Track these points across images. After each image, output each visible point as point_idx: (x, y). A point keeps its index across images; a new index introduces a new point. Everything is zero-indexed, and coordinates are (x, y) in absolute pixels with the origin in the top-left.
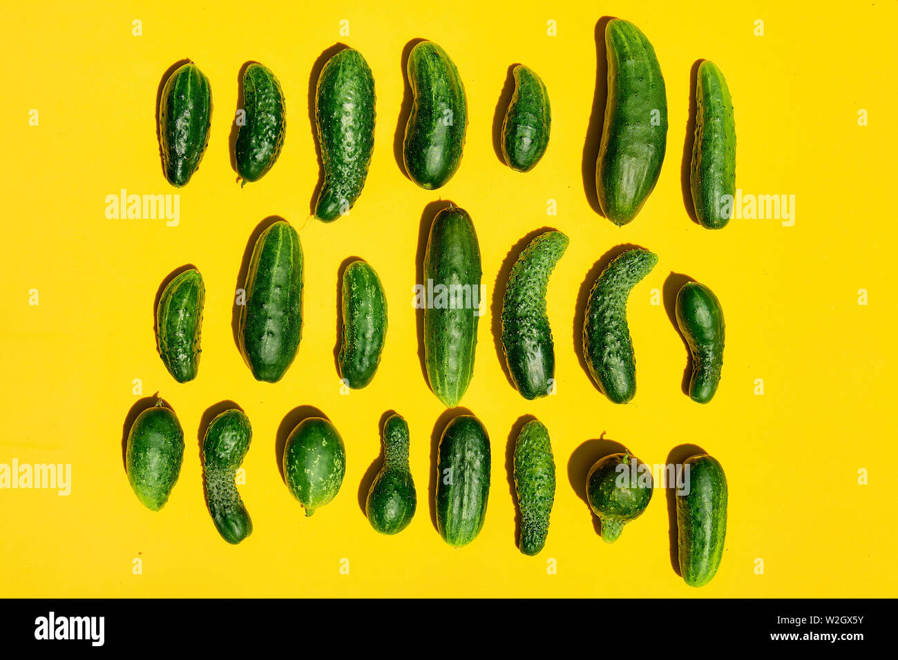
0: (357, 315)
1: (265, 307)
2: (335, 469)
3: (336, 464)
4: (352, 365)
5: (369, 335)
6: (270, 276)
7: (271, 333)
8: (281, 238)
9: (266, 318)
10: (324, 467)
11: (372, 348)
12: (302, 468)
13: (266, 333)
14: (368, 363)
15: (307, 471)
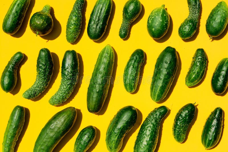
0: (134, 74)
1: (166, 73)
2: (151, 20)
3: (151, 21)
4: (140, 58)
5: (132, 67)
6: (163, 83)
7: (166, 63)
8: (156, 96)
9: (167, 69)
10: (155, 21)
11: (132, 62)
12: (163, 22)
13: (168, 63)
14: (134, 57)
15: (161, 21)
